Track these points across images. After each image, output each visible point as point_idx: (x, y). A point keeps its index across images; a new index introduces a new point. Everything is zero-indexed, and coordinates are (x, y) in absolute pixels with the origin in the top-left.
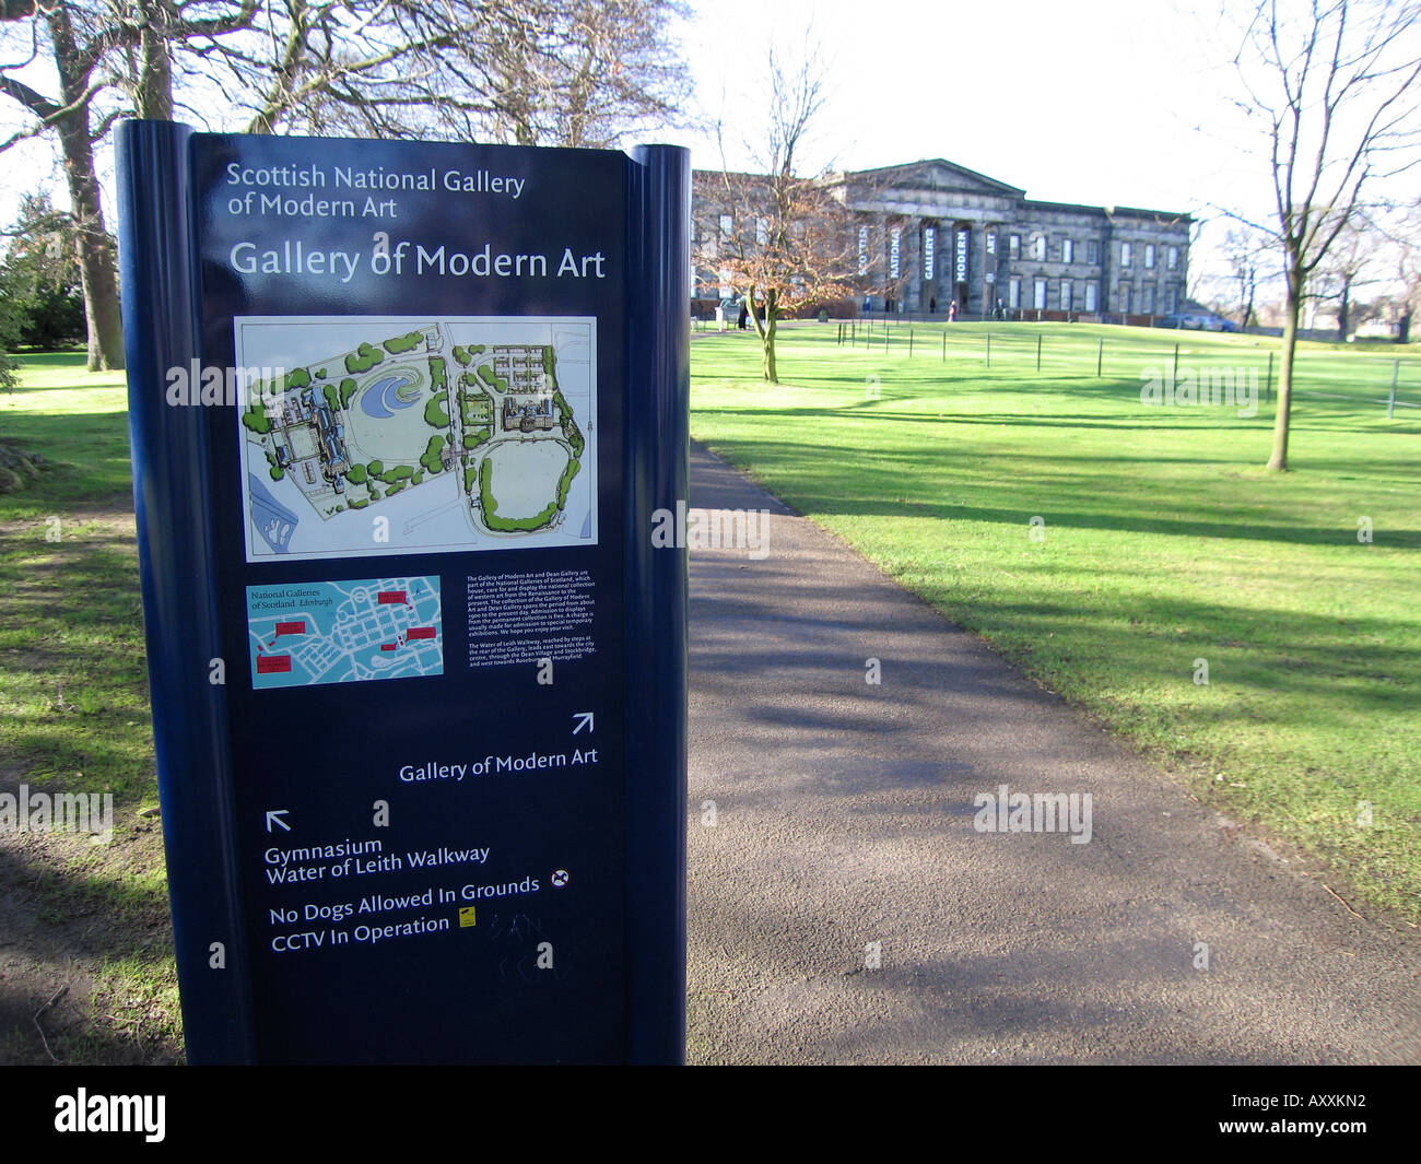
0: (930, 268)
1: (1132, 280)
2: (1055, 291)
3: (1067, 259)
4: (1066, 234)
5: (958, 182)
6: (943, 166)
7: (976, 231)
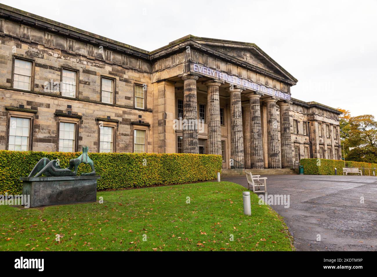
1: (324, 144)
3: (295, 132)
6: (254, 50)
7: (272, 105)
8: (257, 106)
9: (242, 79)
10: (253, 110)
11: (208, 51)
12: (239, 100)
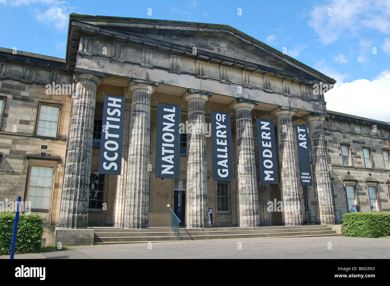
7: (284, 121)
8: (244, 122)
9: (205, 79)
10: (239, 129)
11: (115, 36)
12: (197, 111)
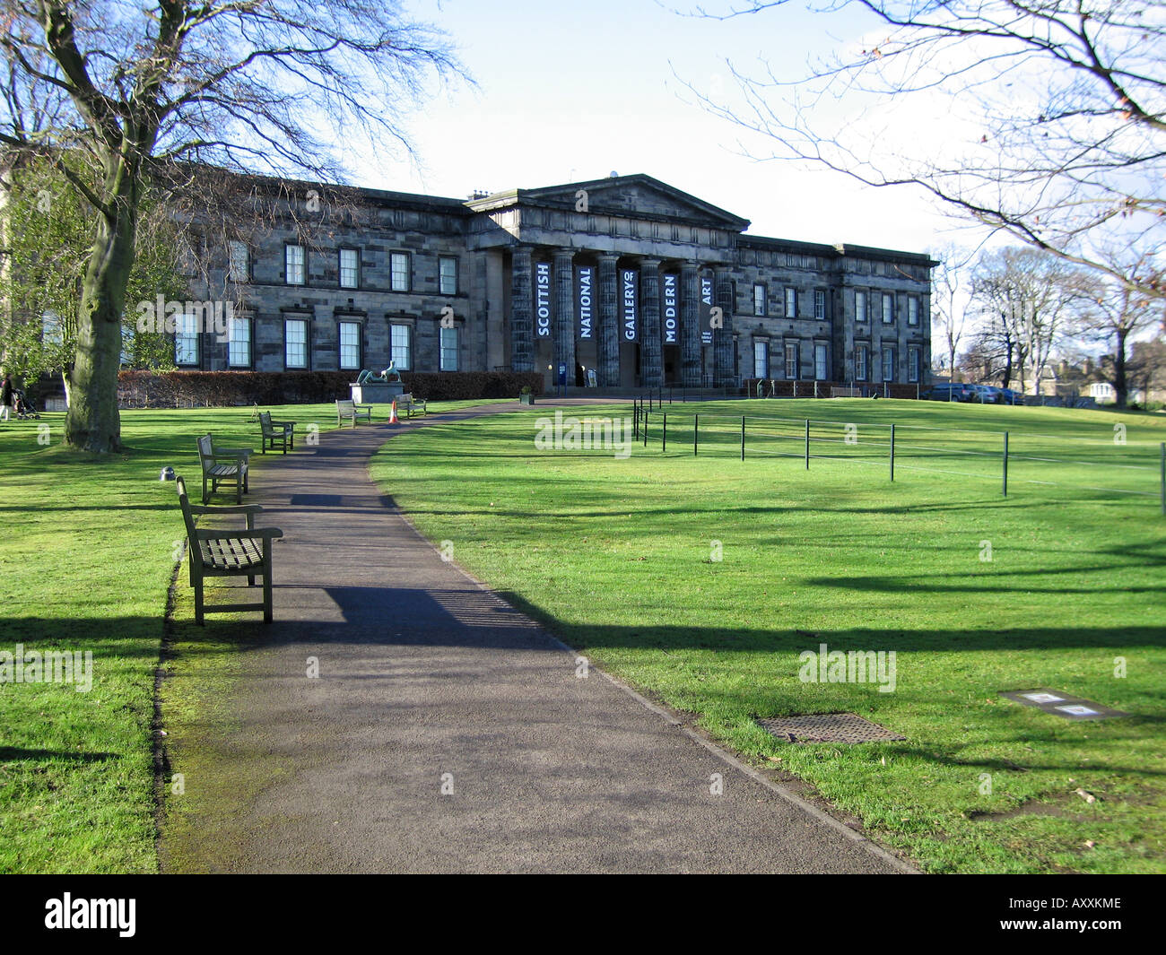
0: (630, 325)
1: (869, 339)
2: (779, 354)
3: (791, 313)
4: (789, 281)
5: (663, 208)
6: (644, 184)
7: (689, 274)
9: (618, 237)
